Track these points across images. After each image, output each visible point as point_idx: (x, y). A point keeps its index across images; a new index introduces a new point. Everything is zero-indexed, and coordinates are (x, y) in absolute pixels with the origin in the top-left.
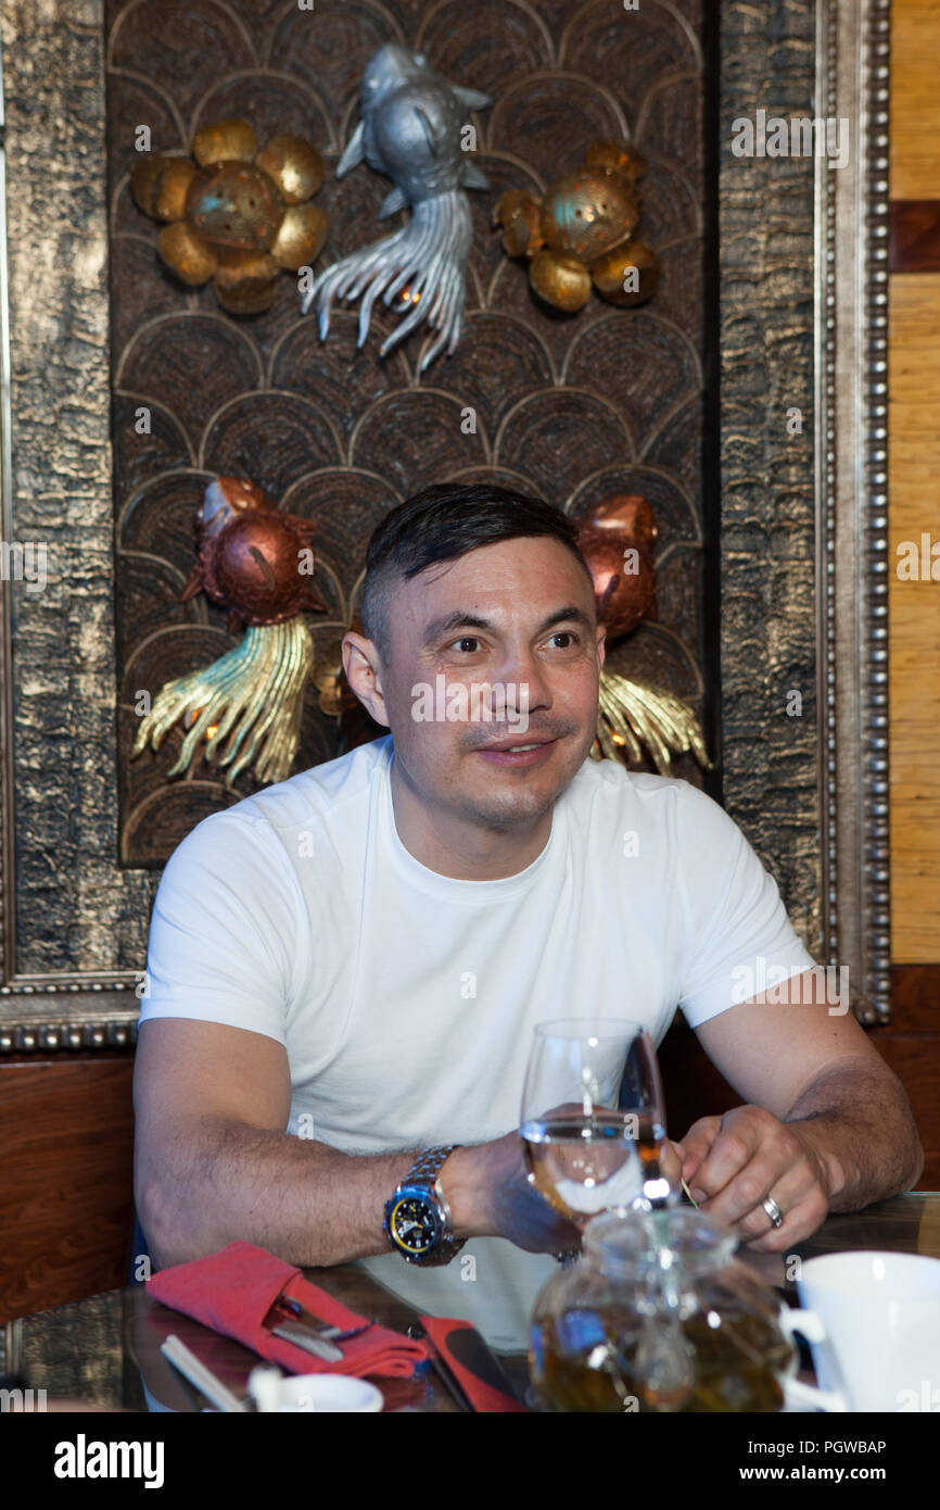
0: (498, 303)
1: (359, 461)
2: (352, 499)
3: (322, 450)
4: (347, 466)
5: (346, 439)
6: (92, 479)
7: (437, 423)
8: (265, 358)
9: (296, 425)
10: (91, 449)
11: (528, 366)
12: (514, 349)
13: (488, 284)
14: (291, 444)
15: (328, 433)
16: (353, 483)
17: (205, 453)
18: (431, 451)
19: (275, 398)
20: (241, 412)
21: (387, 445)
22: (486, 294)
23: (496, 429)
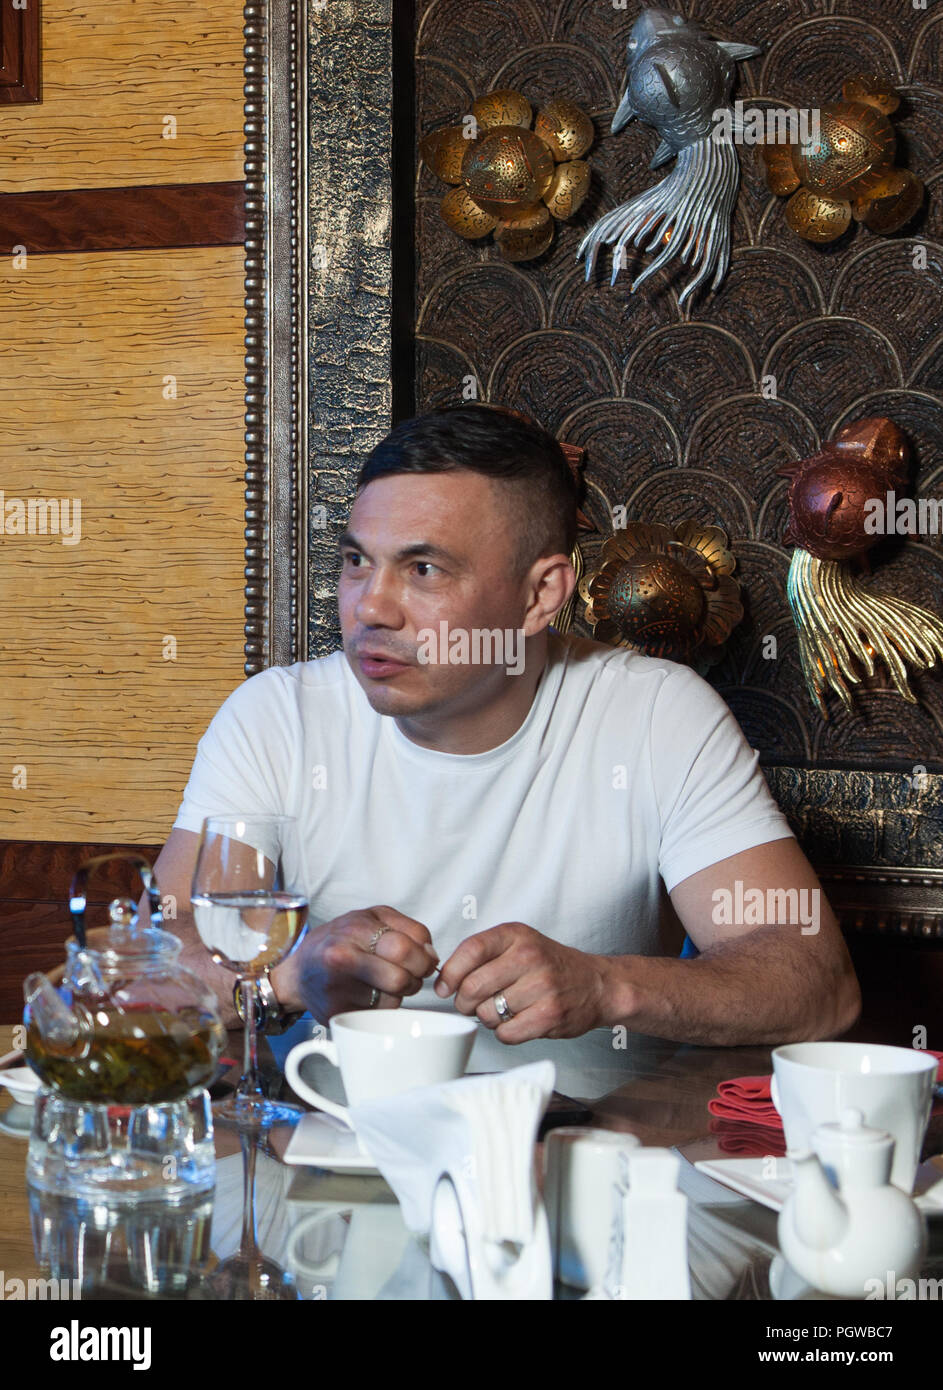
0: (766, 239)
1: (631, 392)
2: (625, 427)
3: (598, 383)
4: (620, 397)
5: (619, 373)
6: (375, 412)
7: (706, 354)
8: (548, 302)
9: (572, 361)
10: (376, 386)
11: (795, 298)
12: (782, 281)
13: (757, 224)
14: (569, 378)
15: (603, 367)
16: (624, 413)
17: (491, 389)
18: (700, 380)
19: (556, 337)
20: (525, 351)
21: (658, 376)
22: (755, 233)
23: (764, 358)
